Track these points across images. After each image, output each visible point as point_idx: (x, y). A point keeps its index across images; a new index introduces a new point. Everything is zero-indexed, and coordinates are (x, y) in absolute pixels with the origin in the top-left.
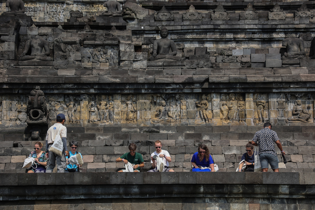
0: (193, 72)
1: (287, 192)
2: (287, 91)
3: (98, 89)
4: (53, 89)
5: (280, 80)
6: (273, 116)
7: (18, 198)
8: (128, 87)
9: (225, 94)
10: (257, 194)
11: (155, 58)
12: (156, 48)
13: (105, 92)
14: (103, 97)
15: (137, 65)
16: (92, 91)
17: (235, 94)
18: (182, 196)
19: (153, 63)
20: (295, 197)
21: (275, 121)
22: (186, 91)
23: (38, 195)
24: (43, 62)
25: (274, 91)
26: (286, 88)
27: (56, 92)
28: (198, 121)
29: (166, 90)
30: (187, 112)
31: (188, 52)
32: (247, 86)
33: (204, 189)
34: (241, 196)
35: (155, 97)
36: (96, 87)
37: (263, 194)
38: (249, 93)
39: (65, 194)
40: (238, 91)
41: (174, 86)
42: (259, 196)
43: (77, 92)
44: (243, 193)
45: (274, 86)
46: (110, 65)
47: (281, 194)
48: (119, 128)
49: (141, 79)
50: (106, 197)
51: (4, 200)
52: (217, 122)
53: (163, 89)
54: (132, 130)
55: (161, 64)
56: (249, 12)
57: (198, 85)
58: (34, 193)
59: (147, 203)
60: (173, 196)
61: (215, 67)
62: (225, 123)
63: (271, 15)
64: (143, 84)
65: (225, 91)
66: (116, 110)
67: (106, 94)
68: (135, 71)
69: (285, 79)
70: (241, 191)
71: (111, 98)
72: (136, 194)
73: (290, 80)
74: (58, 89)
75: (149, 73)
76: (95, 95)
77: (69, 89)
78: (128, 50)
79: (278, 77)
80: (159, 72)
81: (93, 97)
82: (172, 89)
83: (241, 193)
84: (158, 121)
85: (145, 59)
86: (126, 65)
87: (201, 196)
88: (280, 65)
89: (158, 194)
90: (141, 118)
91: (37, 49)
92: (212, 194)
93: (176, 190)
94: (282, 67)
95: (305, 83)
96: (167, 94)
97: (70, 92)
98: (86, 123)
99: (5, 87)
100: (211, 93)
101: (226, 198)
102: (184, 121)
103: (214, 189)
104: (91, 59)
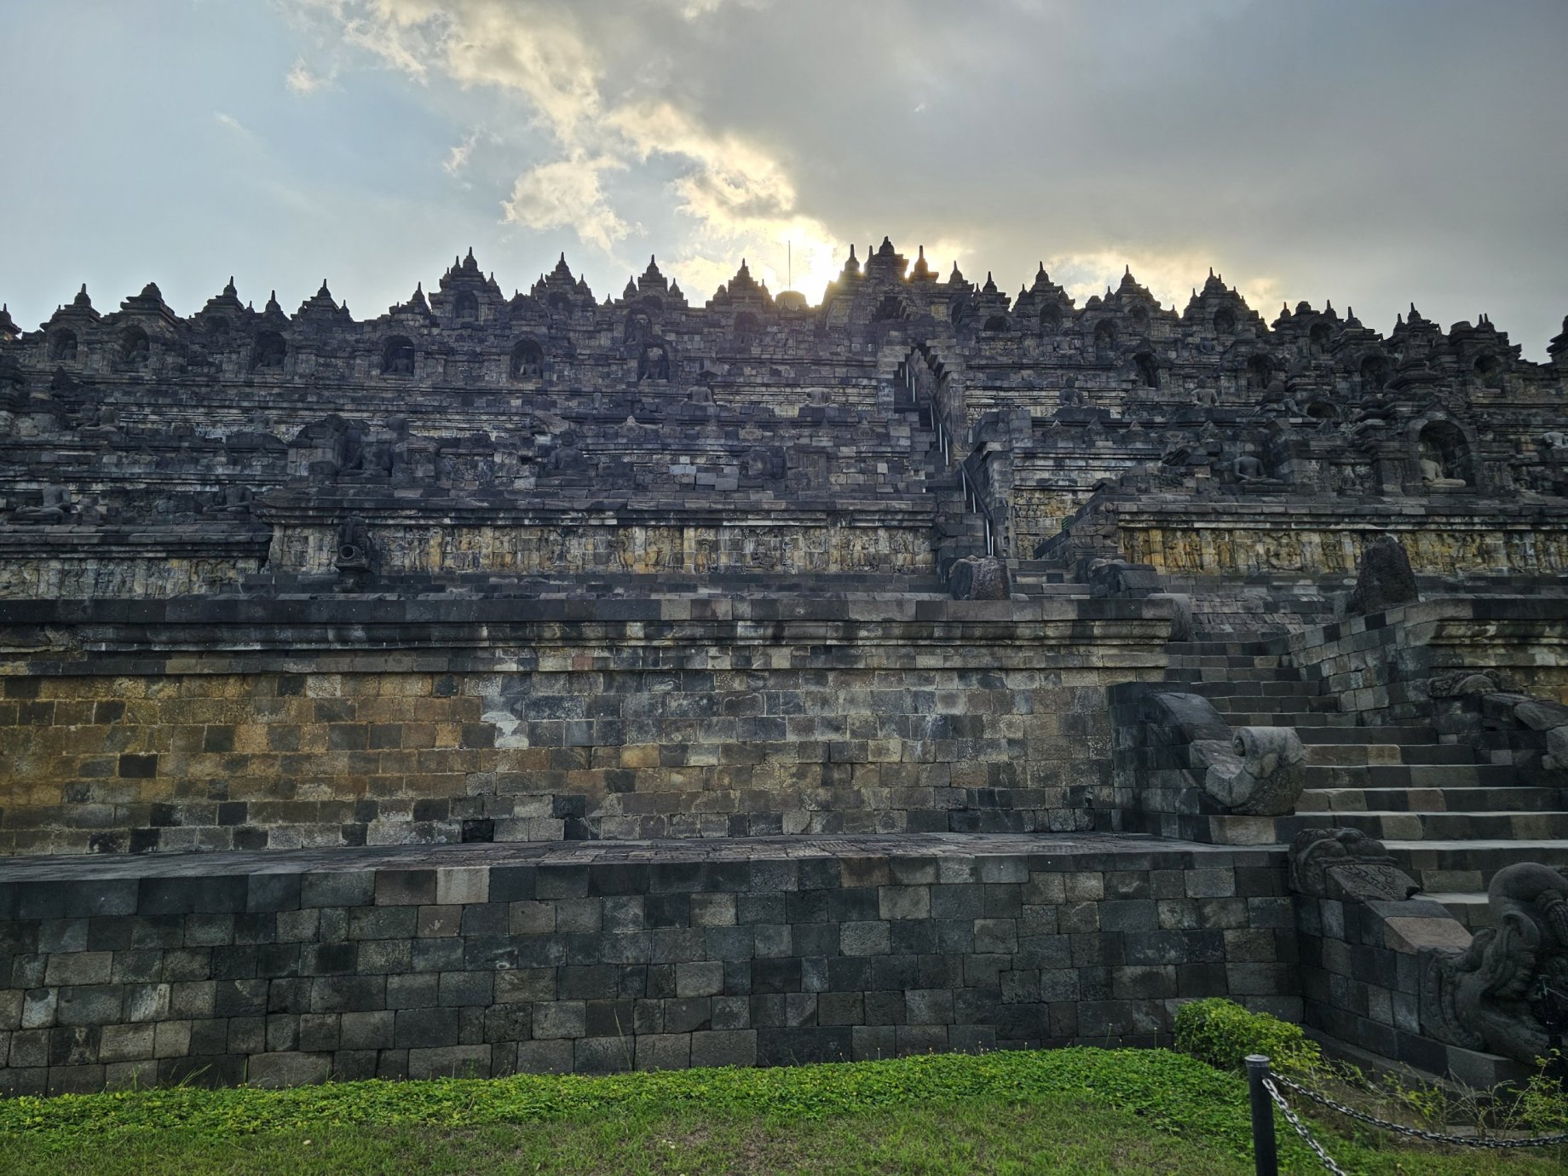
0: (606, 494)
1: (641, 634)
2: (744, 524)
3: (456, 518)
4: (386, 518)
5: (732, 507)
6: (724, 560)
7: (135, 647)
8: (502, 515)
9: (654, 527)
10: (590, 640)
11: (549, 475)
12: (553, 460)
13: (467, 522)
14: (465, 530)
15: (520, 484)
16: (447, 521)
17: (668, 527)
18: (450, 645)
19: (545, 481)
20: (656, 643)
21: (727, 568)
22: (593, 522)
23: (175, 642)
24: (373, 479)
25: (725, 523)
26: (743, 520)
27: (391, 522)
28: (614, 567)
29: (563, 520)
30: (595, 555)
31: (604, 468)
32: (685, 516)
33: (489, 632)
34: (560, 643)
35: (546, 531)
36: (453, 515)
37: (598, 639)
38: (690, 527)
39: (223, 641)
40: (672, 523)
41: (574, 515)
42: (593, 643)
43: (422, 522)
44: (562, 638)
45: (724, 515)
46: (481, 484)
47: (631, 639)
48: (485, 577)
49: (522, 503)
50: (305, 646)
51: (110, 649)
52: (639, 568)
53: (557, 519)
54: (507, 581)
55: (557, 482)
56: (711, 428)
57: (611, 513)
58: (163, 638)
59: (383, 659)
60: (433, 645)
61: (640, 488)
62: (652, 570)
63: (742, 433)
64: (526, 511)
65: (653, 523)
66: (484, 551)
67: (470, 527)
68: (518, 492)
69: (739, 506)
70: (558, 635)
71: (477, 532)
72: (360, 641)
73: (747, 508)
74: (393, 518)
75: (535, 495)
76: (453, 527)
77: (410, 518)
78: (507, 461)
79: (730, 503)
80: (554, 495)
81: (449, 530)
82: (572, 519)
83: (558, 639)
84: (550, 568)
85: (533, 474)
86: (502, 484)
87: (486, 644)
88: (735, 487)
89: (402, 641)
90: (523, 562)
91: (371, 462)
92: (505, 640)
93: (436, 633)
94: (737, 491)
95: (769, 512)
96: (565, 527)
97: (413, 522)
98: (437, 569)
99: (311, 513)
100: (631, 526)
101: (534, 648)
102: (590, 567)
103: (508, 630)
104: (452, 476)
